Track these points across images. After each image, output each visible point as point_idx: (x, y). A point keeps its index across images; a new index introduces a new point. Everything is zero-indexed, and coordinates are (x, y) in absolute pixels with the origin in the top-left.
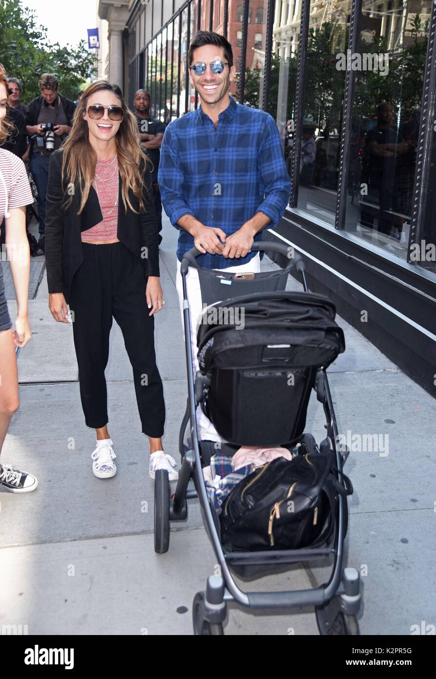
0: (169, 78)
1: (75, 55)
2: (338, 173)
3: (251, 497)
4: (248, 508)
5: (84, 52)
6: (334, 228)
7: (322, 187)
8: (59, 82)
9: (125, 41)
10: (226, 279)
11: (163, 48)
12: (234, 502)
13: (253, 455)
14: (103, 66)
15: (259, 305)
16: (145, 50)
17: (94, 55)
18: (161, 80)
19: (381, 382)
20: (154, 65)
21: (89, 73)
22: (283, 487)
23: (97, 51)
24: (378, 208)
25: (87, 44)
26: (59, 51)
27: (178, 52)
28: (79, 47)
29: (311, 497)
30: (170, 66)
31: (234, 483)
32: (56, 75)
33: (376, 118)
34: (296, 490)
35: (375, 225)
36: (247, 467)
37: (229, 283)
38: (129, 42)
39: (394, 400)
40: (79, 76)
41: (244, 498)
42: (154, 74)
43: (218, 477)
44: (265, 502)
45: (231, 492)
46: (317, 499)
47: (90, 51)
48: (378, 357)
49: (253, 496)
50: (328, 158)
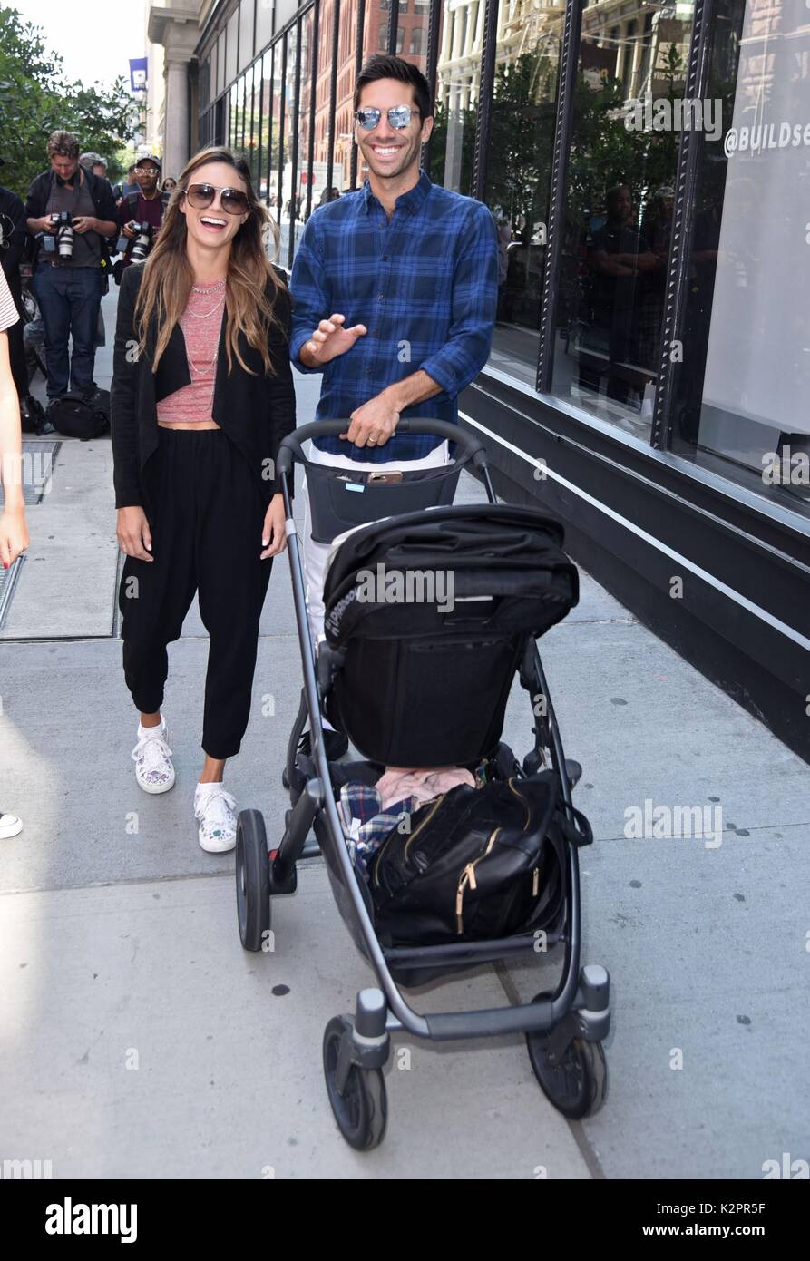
0: (265, 144)
1: (108, 102)
2: (541, 302)
3: (422, 855)
4: (419, 873)
5: (123, 96)
6: (534, 390)
7: (519, 326)
8: (82, 147)
9: (191, 80)
10: (353, 482)
11: (255, 92)
12: (390, 864)
13: (410, 782)
14: (155, 121)
15: (442, 528)
16: (225, 95)
17: (141, 102)
18: (252, 145)
19: (606, 640)
20: (240, 120)
21: (131, 130)
22: (478, 836)
23: (146, 96)
24: (607, 358)
25: (129, 83)
26: (81, 94)
27: (280, 99)
28: (115, 89)
29: (529, 851)
30: (268, 122)
31: (384, 831)
32: (76, 135)
33: (605, 212)
34: (502, 839)
35: (603, 385)
36: (404, 802)
37: (360, 488)
38: (200, 81)
39: (627, 668)
40: (115, 138)
41: (409, 856)
42: (240, 135)
43: (357, 822)
44: (446, 861)
45: (382, 845)
46: (538, 855)
47: (132, 94)
48: (604, 600)
49: (426, 853)
50: (527, 277)
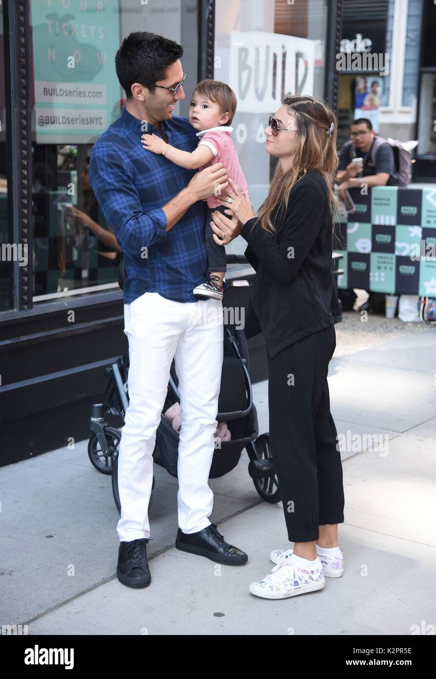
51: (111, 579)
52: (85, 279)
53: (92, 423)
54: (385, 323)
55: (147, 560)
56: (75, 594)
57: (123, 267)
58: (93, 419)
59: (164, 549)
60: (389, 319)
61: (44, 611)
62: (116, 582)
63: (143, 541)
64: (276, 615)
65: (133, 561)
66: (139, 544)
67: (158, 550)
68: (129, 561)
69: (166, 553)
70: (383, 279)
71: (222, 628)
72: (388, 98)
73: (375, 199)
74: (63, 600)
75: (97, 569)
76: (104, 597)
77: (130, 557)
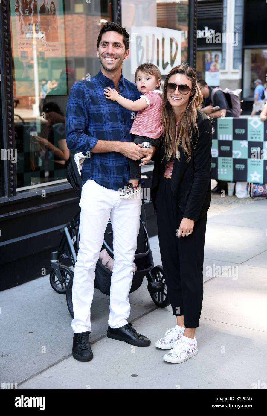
51: (69, 356)
52: (47, 177)
53: (52, 263)
54: (228, 199)
55: (90, 345)
56: (48, 366)
57: (69, 169)
58: (52, 261)
59: (100, 338)
60: (230, 196)
61: (29, 377)
62: (72, 359)
63: (87, 333)
64: (169, 374)
65: (81, 345)
66: (85, 335)
67: (97, 339)
68: (79, 346)
69: (101, 340)
70: (225, 173)
71: (136, 383)
72: (225, 64)
73: (220, 125)
74: (40, 370)
75: (60, 351)
76: (65, 367)
77: (80, 343)
